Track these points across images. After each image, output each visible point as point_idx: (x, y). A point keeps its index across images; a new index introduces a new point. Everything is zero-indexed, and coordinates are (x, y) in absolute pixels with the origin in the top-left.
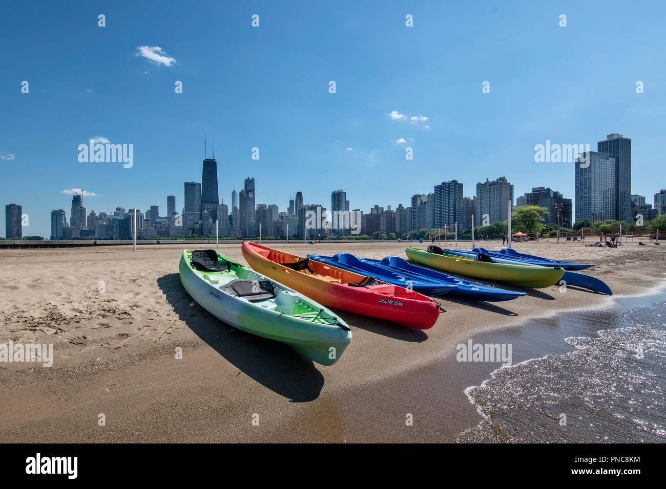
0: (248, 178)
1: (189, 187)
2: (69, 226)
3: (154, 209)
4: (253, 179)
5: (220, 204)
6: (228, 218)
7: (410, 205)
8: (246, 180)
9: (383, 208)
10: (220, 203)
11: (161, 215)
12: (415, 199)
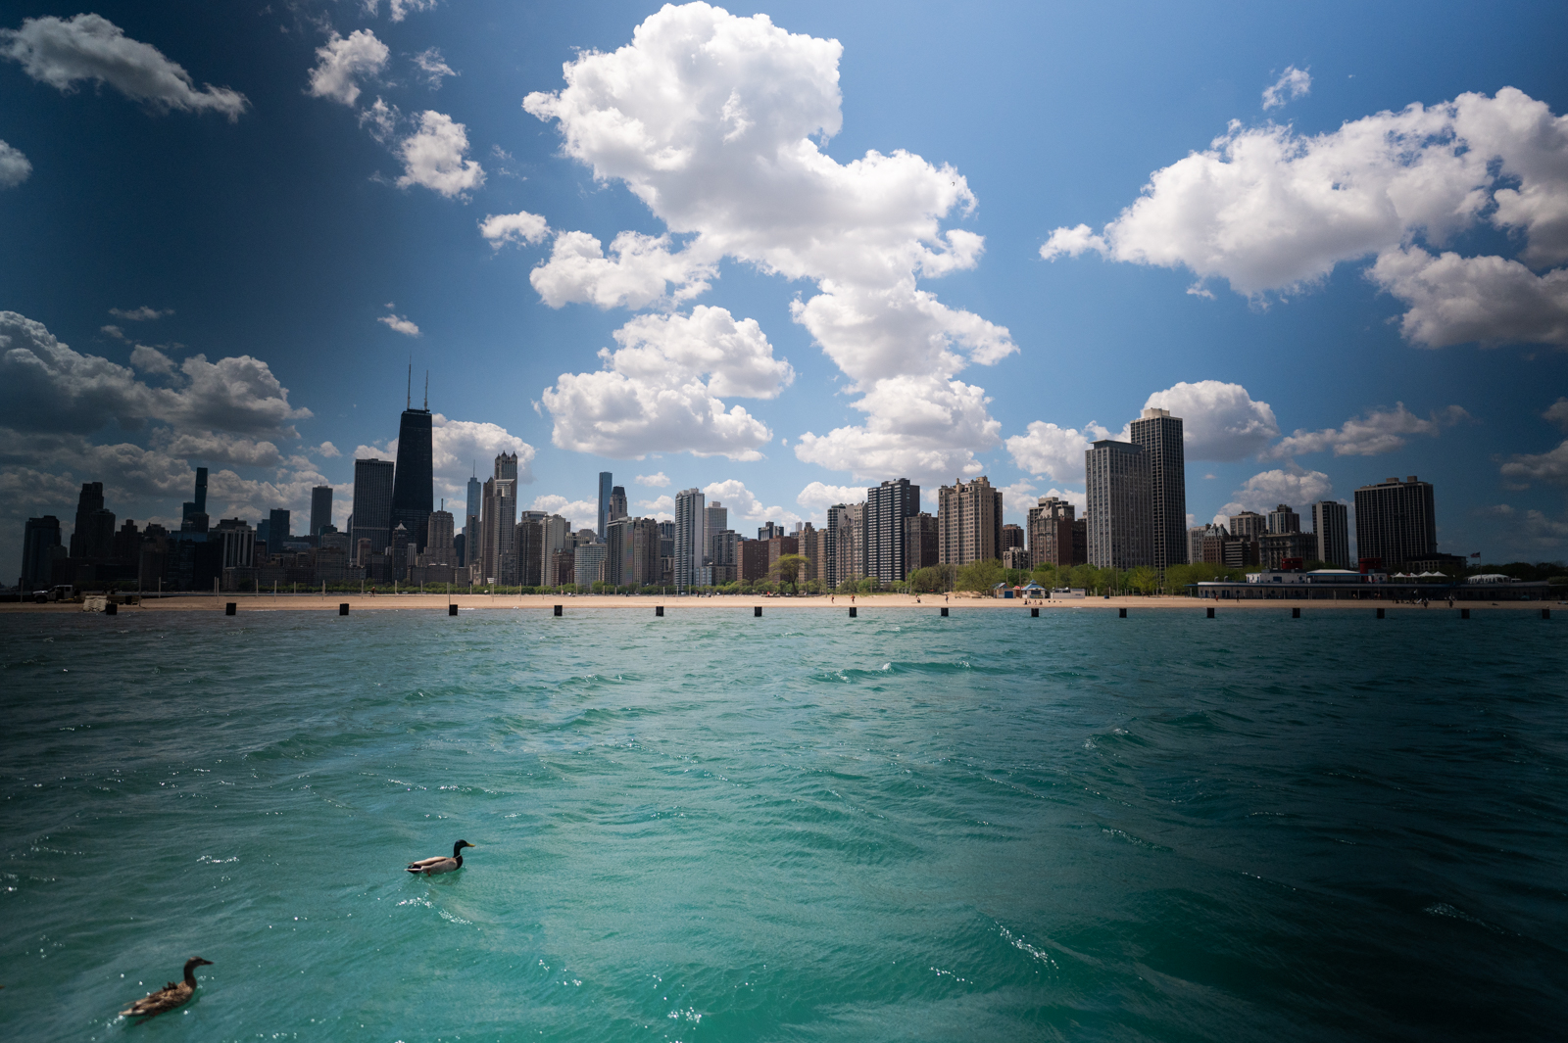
0: (504, 454)
1: (367, 471)
2: (68, 556)
3: (280, 518)
4: (514, 455)
5: (435, 510)
6: (452, 542)
7: (826, 526)
8: (498, 458)
9: (782, 529)
10: (436, 508)
11: (294, 532)
12: (834, 512)
